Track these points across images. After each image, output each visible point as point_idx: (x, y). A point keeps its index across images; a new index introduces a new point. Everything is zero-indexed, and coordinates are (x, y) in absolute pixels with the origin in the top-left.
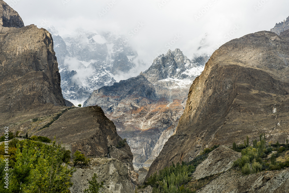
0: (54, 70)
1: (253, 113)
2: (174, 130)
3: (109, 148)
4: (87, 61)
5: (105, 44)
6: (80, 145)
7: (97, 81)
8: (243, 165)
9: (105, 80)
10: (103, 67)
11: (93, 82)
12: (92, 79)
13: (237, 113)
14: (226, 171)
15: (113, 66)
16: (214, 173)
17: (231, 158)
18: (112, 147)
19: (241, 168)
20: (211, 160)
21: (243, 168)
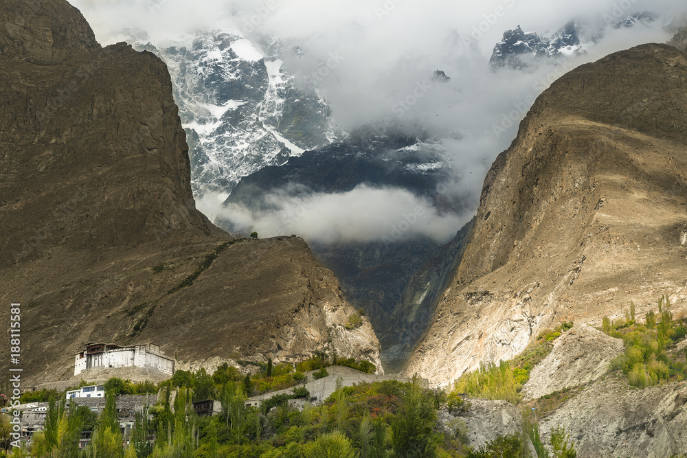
0: (179, 149)
1: (638, 246)
2: (438, 271)
3: (330, 329)
4: (219, 105)
5: (261, 62)
6: (271, 325)
7: (245, 153)
8: (630, 367)
9: (263, 150)
10: (257, 118)
11: (235, 154)
12: (233, 148)
13: (603, 246)
14: (596, 381)
15: (281, 115)
16: (569, 384)
17: (604, 353)
18: (336, 327)
19: (626, 373)
20: (560, 355)
21: (630, 373)
